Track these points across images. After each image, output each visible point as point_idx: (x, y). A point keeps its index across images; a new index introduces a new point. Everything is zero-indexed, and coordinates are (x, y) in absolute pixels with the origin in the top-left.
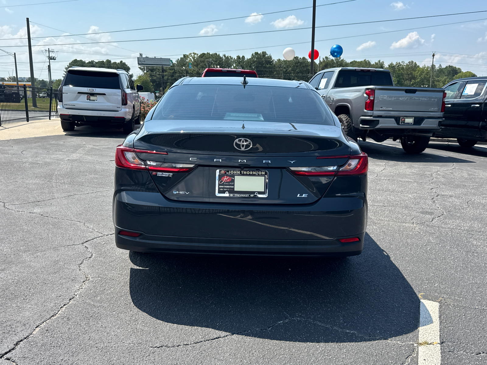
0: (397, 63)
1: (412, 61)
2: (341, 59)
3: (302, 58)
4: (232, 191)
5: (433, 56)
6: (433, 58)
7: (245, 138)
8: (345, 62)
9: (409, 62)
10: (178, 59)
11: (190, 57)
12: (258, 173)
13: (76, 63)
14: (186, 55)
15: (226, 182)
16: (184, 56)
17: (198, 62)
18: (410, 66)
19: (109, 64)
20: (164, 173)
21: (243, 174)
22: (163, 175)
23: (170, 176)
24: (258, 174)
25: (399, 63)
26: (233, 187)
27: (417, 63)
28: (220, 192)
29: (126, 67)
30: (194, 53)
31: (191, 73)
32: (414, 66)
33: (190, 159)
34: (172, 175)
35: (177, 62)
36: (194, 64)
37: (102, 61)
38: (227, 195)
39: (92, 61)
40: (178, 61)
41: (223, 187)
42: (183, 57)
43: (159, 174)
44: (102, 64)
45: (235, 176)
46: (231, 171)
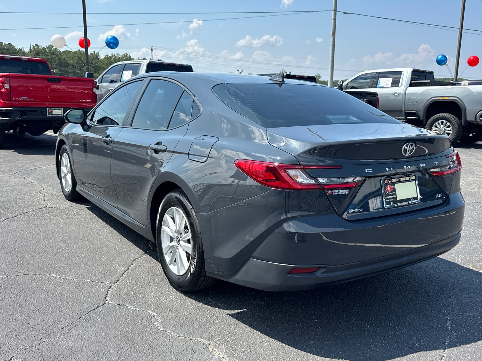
0: (112, 55)
1: (126, 54)
2: (53, 48)
3: (7, 44)
4: (395, 201)
5: (152, 50)
6: (152, 52)
7: (411, 143)
8: (58, 51)
9: (123, 55)
12: (411, 178)
15: (390, 192)
18: (125, 58)
20: (340, 191)
21: (401, 181)
22: (339, 193)
23: (347, 193)
25: (115, 55)
26: (395, 196)
27: (131, 56)
28: (387, 204)
32: (128, 58)
34: (348, 192)
38: (392, 206)
41: (388, 197)
43: (336, 192)
45: (395, 184)
46: (392, 179)
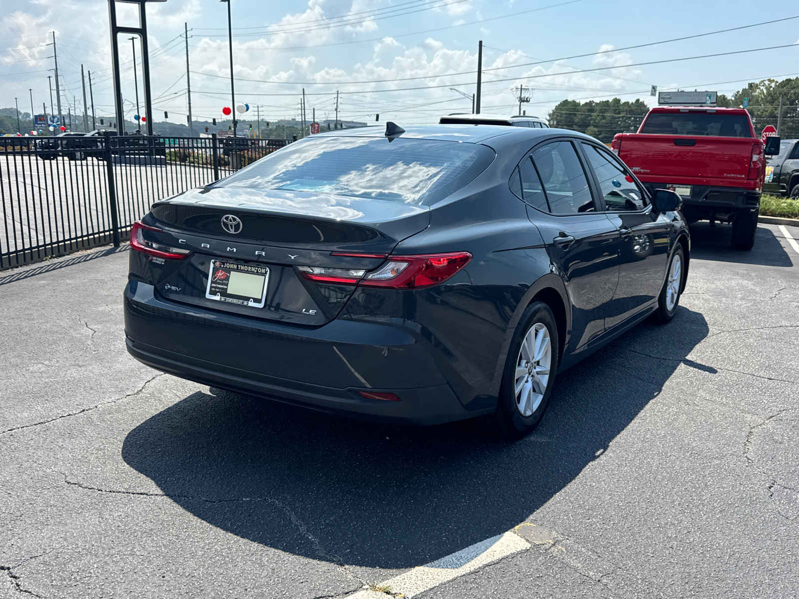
4: (224, 293)
7: (233, 216)
10: (738, 92)
11: (762, 88)
12: (257, 270)
13: (565, 106)
14: (754, 83)
15: (220, 280)
16: (751, 85)
17: (775, 95)
19: (616, 105)
20: (159, 259)
21: (240, 269)
22: (157, 262)
23: (163, 263)
24: (257, 272)
26: (226, 287)
28: (212, 293)
29: (644, 108)
30: (769, 80)
31: (758, 115)
33: (180, 242)
35: (735, 98)
36: (767, 99)
37: (605, 102)
38: (217, 298)
39: (590, 101)
40: (736, 95)
41: (215, 285)
42: (747, 88)
43: (154, 259)
44: (605, 106)
45: (232, 272)
46: (227, 263)
